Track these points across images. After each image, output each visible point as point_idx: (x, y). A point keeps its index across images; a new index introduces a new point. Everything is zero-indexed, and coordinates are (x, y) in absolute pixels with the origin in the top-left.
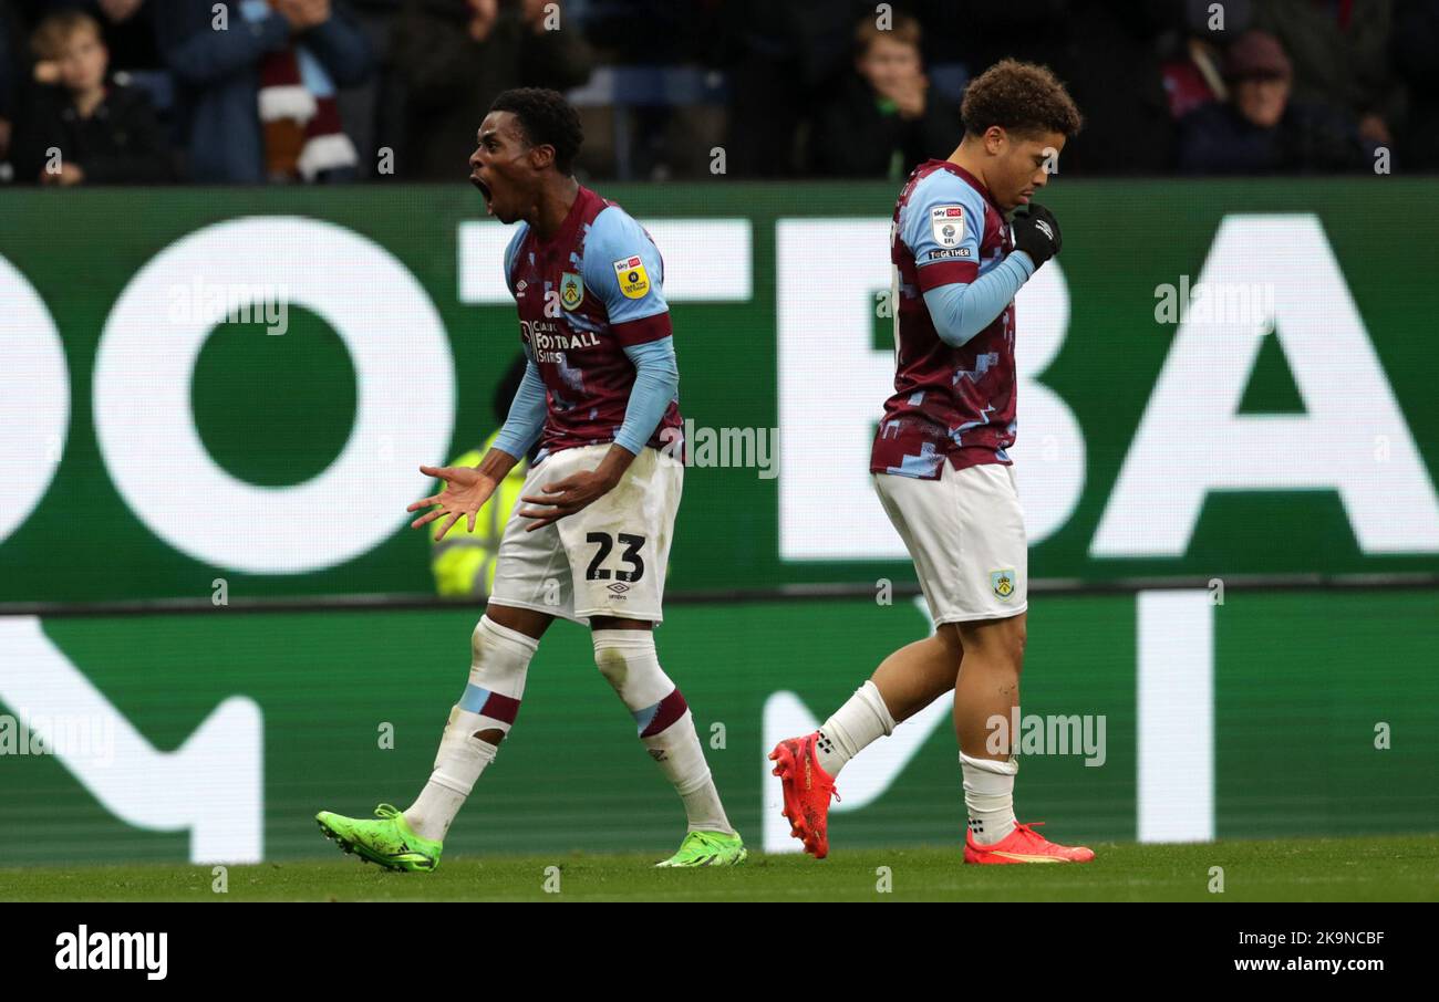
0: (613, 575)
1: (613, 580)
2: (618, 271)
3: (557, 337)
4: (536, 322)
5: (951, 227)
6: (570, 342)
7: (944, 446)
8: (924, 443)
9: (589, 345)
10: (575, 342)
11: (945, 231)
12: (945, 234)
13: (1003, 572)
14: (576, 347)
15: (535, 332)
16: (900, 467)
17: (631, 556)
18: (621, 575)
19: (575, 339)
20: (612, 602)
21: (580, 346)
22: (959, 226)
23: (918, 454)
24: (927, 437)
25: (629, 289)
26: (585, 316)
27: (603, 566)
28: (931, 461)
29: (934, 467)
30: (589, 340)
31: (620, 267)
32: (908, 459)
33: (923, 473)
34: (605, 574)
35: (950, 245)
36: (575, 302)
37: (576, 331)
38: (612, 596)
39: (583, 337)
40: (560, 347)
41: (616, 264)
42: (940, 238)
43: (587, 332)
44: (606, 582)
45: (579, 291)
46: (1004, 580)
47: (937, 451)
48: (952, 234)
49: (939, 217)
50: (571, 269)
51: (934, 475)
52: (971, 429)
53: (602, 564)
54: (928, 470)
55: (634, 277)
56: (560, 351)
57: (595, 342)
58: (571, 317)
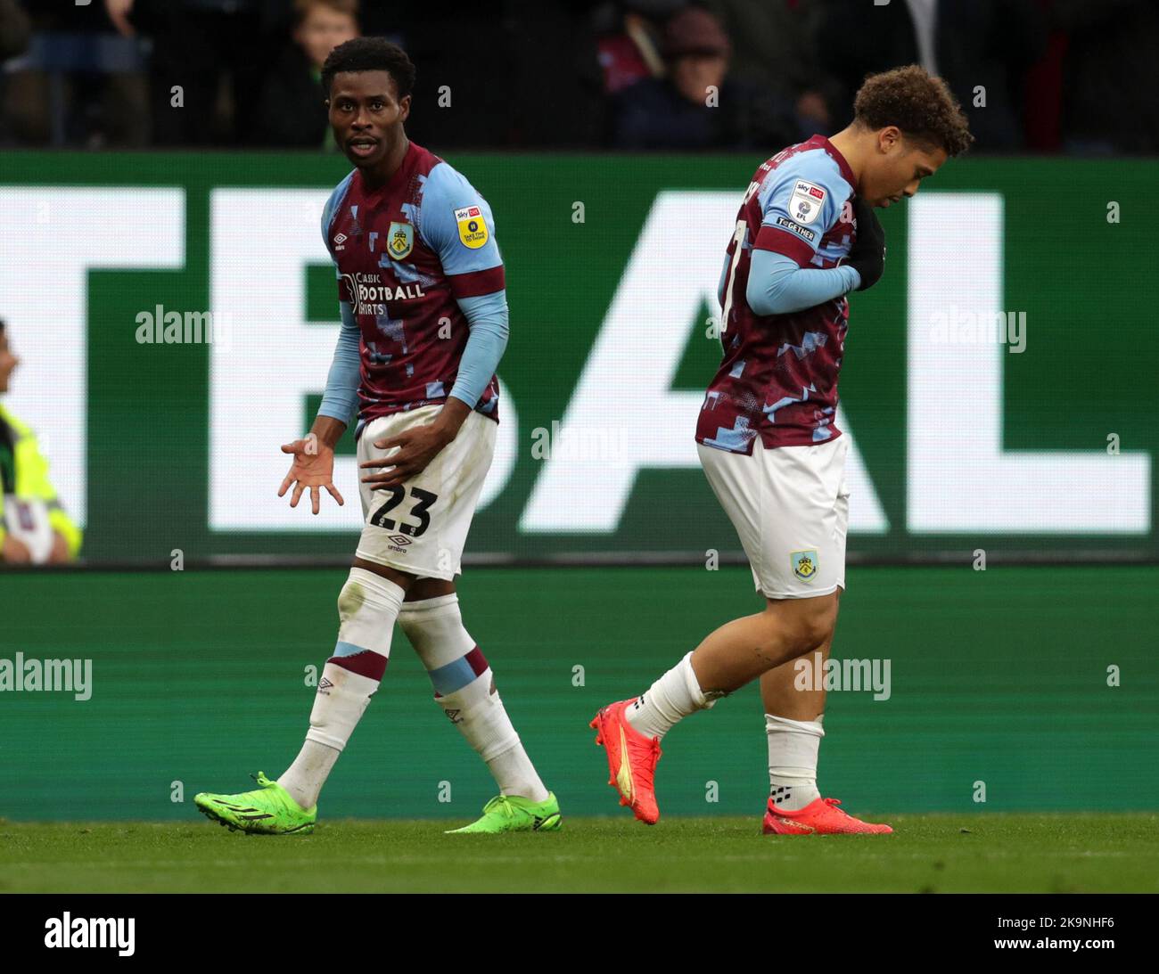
0: (397, 526)
1: (396, 531)
2: (459, 220)
3: (381, 289)
4: (359, 274)
5: (808, 206)
6: (394, 292)
7: (758, 421)
8: (738, 417)
9: (414, 296)
10: (400, 293)
11: (801, 206)
12: (800, 208)
13: (803, 553)
14: (401, 298)
15: (358, 284)
16: (714, 438)
17: (421, 512)
18: (405, 528)
19: (399, 289)
20: (390, 553)
21: (405, 297)
22: (815, 209)
23: (731, 427)
24: (742, 410)
25: (468, 238)
26: (413, 266)
27: (390, 515)
28: (744, 436)
29: (746, 442)
30: (414, 292)
31: (461, 215)
32: (722, 431)
33: (735, 447)
34: (389, 524)
35: (800, 221)
36: (403, 252)
37: (403, 282)
38: (391, 548)
39: (408, 288)
40: (381, 298)
41: (457, 213)
42: (794, 211)
43: (412, 285)
44: (389, 533)
45: (409, 240)
46: (805, 561)
47: (750, 426)
48: (807, 211)
49: (802, 191)
50: (402, 219)
51: (745, 450)
52: (788, 406)
53: (389, 513)
54: (741, 445)
55: (473, 227)
56: (381, 302)
57: (420, 295)
58: (398, 267)
